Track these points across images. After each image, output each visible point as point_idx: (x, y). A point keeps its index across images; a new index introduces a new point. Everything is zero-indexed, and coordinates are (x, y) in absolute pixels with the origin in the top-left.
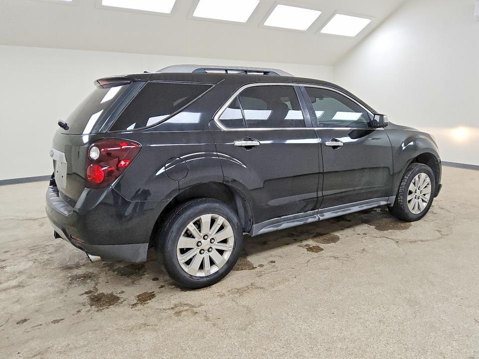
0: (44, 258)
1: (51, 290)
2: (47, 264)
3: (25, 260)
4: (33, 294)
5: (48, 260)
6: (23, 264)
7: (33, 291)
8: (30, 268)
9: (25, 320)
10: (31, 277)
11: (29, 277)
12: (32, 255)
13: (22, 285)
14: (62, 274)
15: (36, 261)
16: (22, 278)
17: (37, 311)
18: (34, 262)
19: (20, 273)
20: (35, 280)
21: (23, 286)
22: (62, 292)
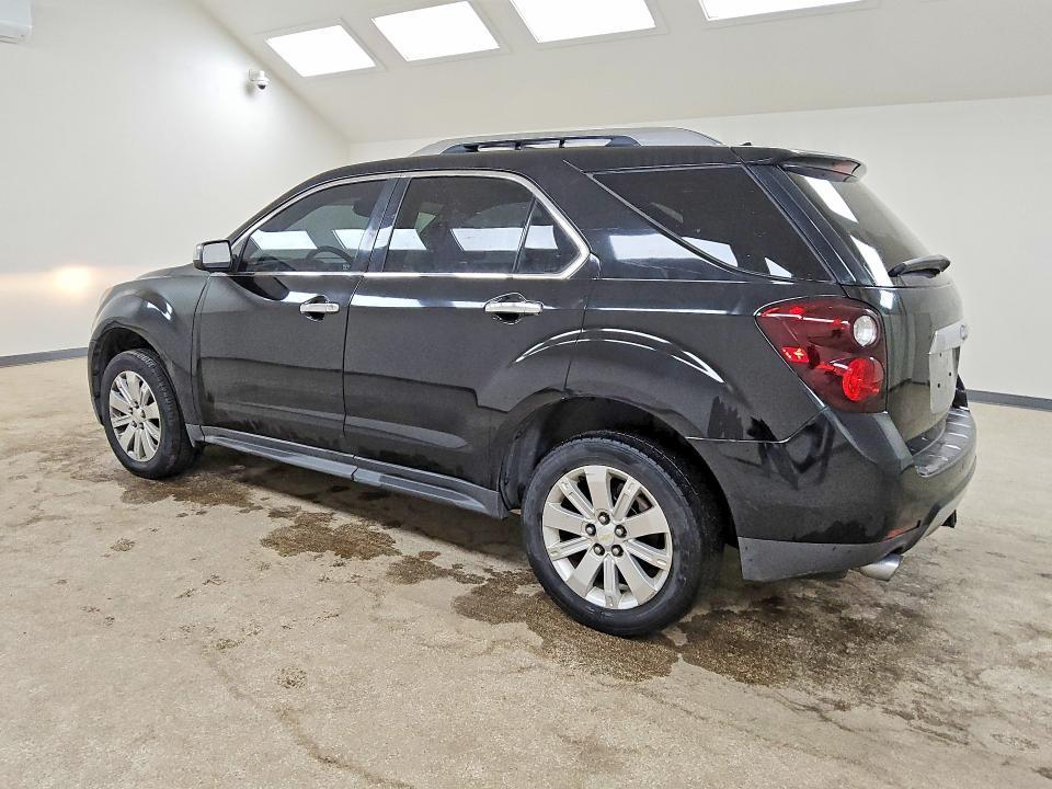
0: (944, 673)
1: (978, 593)
2: (951, 652)
3: (997, 697)
4: (1015, 602)
5: (939, 661)
6: (1010, 687)
7: (1012, 607)
8: (997, 662)
9: (1043, 575)
10: (1004, 640)
11: (1010, 640)
12: (968, 704)
13: (1031, 632)
14: (939, 610)
15: (970, 676)
16: (1025, 647)
17: (1020, 578)
18: (977, 675)
19: (1025, 664)
20: (996, 627)
21: (1030, 626)
22: (962, 582)
